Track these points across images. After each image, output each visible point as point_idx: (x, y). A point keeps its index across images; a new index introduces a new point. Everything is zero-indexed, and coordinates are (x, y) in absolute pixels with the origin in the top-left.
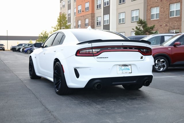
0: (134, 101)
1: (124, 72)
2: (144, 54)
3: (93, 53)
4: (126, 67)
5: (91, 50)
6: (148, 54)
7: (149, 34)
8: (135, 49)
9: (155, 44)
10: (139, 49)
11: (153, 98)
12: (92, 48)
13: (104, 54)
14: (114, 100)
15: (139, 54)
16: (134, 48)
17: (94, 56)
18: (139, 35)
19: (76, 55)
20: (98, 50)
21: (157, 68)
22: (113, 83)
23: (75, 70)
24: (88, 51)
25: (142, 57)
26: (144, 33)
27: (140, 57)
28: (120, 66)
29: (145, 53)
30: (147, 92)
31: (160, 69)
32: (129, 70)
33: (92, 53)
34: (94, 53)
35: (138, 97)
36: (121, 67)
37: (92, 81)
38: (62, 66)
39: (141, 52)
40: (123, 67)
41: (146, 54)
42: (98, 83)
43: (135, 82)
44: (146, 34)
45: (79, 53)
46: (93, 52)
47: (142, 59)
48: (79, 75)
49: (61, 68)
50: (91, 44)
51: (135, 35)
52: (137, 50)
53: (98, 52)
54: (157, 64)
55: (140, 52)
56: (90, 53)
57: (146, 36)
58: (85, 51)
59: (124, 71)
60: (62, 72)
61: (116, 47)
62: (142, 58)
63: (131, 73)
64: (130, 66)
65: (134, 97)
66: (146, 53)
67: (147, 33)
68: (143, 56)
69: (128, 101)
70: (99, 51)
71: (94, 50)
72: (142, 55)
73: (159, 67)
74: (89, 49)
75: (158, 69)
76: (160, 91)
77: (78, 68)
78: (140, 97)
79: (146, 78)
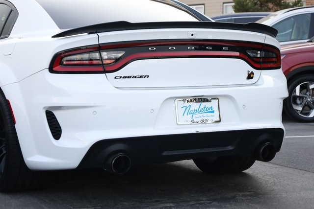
0: (228, 205)
1: (199, 120)
2: (258, 66)
3: (103, 64)
4: (204, 104)
5: (96, 55)
6: (269, 65)
7: (275, 7)
8: (231, 49)
9: (292, 38)
10: (242, 50)
11: (284, 195)
12: (100, 48)
13: (135, 67)
14: (168, 205)
15: (243, 67)
16: (227, 48)
17: (105, 72)
18: (247, 11)
19: (52, 69)
20: (119, 54)
21: (300, 108)
22: (165, 153)
23: (47, 116)
24: (86, 56)
25: (252, 73)
26: (261, 5)
27: (246, 75)
28: (184, 101)
29: (260, 63)
30: (267, 178)
31: (308, 114)
32: (213, 112)
33: (100, 62)
34: (105, 62)
35: (241, 194)
36: (187, 104)
37: (99, 147)
38: (8, 102)
39: (249, 60)
40: (195, 106)
41: (262, 65)
42: (120, 155)
43: (230, 148)
44: (269, 10)
45: (61, 63)
46: (101, 59)
47: (251, 81)
48: (60, 131)
49: (6, 110)
50: (95, 35)
51: (236, 12)
52: (237, 54)
53: (117, 60)
54: (301, 98)
55: (247, 58)
56: (95, 62)
57: (266, 15)
58: (78, 57)
59: (198, 117)
60: (9, 121)
61: (174, 45)
62: (250, 76)
63: (219, 121)
64: (214, 102)
65: (229, 195)
66: (263, 62)
67: (270, 5)
68: (254, 71)
69: (209, 207)
70: (120, 57)
71: (105, 55)
72: (251, 69)
73: (305, 105)
74: (89, 52)
75: (301, 112)
76: (308, 175)
77: (59, 108)
78: (247, 193)
79: (264, 137)
